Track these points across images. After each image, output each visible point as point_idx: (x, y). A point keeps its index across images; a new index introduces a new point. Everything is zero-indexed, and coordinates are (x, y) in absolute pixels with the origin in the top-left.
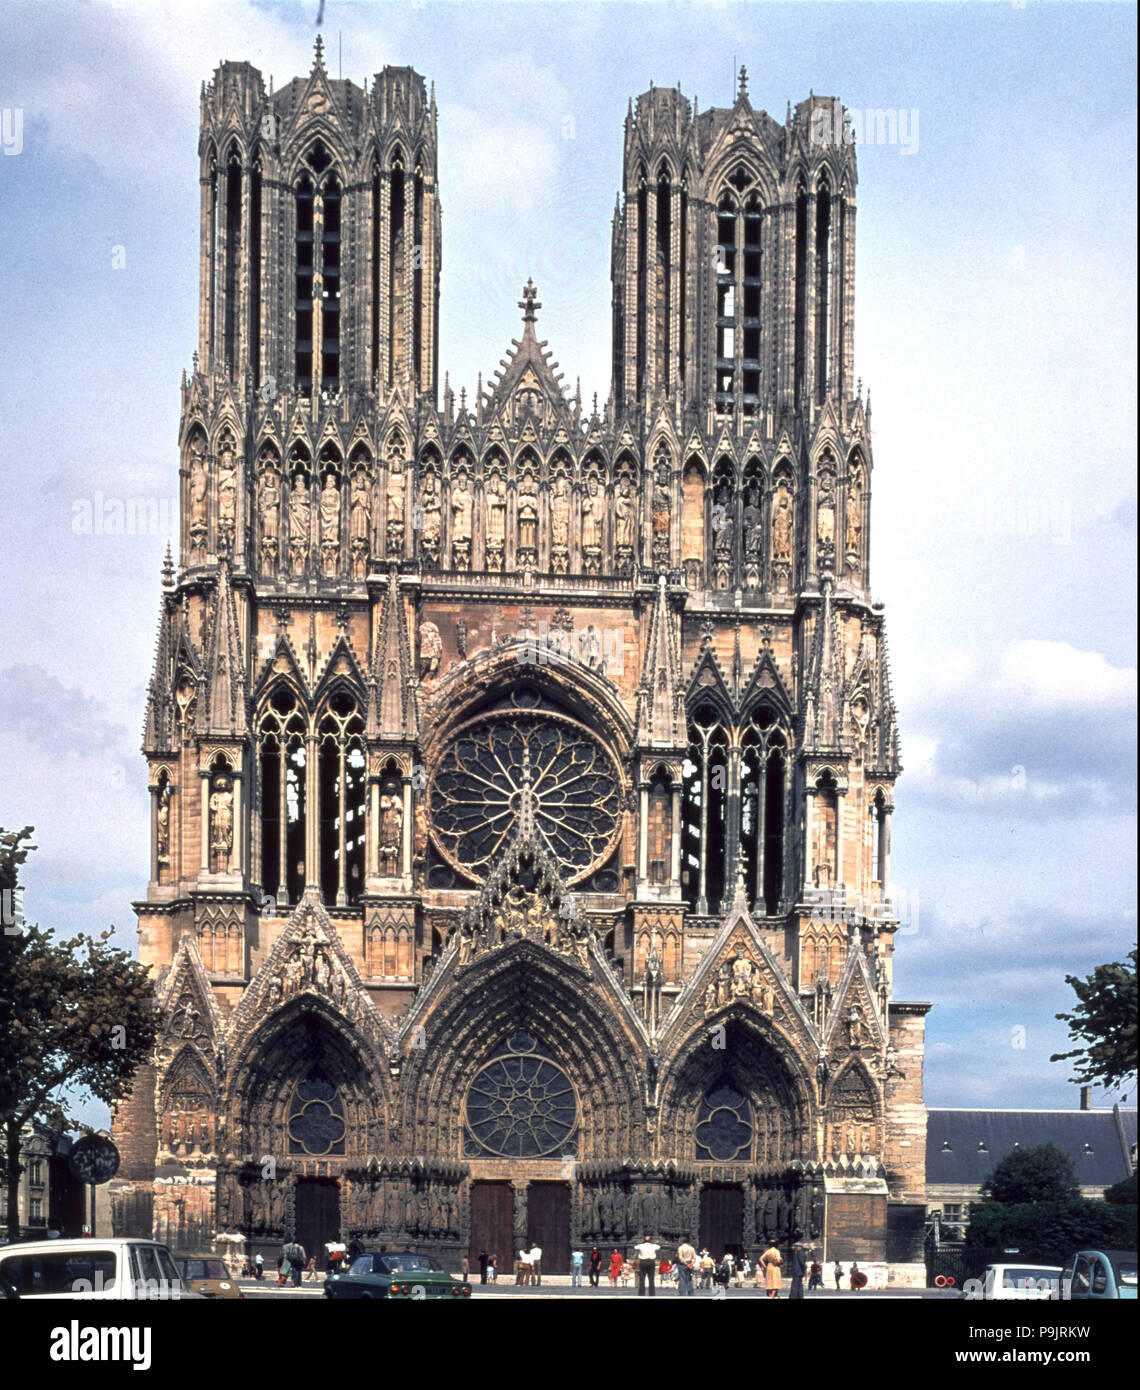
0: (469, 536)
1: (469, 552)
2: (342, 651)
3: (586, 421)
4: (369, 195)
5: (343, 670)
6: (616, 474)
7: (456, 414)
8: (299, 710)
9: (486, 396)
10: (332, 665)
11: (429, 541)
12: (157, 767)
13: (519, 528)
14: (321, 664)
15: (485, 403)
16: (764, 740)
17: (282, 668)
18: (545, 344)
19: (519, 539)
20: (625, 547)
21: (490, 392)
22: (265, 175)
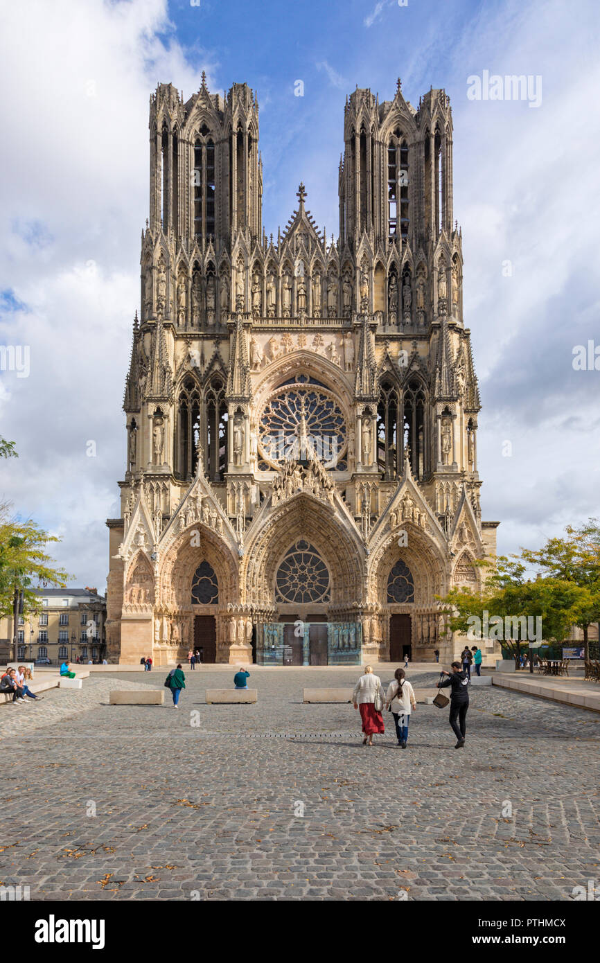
0: (274, 303)
1: (275, 311)
2: (216, 357)
3: (328, 248)
4: (227, 145)
5: (217, 367)
6: (343, 272)
7: (268, 245)
8: (197, 388)
9: (282, 238)
10: (212, 365)
11: (256, 306)
12: (130, 415)
13: (298, 297)
14: (207, 365)
15: (281, 241)
16: (415, 396)
17: (188, 367)
18: (309, 212)
19: (298, 304)
20: (348, 306)
21: (284, 236)
22: (180, 137)
